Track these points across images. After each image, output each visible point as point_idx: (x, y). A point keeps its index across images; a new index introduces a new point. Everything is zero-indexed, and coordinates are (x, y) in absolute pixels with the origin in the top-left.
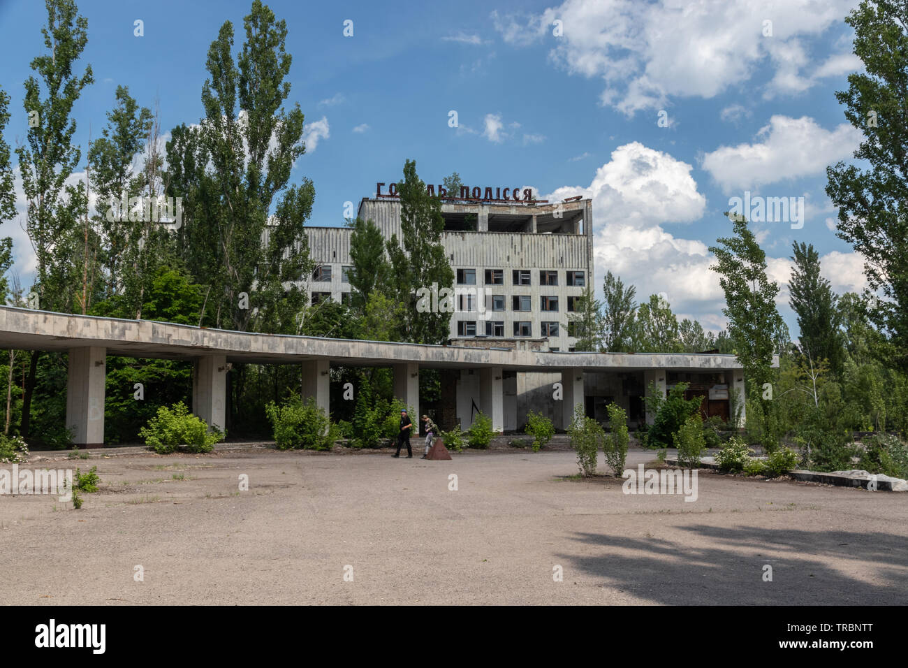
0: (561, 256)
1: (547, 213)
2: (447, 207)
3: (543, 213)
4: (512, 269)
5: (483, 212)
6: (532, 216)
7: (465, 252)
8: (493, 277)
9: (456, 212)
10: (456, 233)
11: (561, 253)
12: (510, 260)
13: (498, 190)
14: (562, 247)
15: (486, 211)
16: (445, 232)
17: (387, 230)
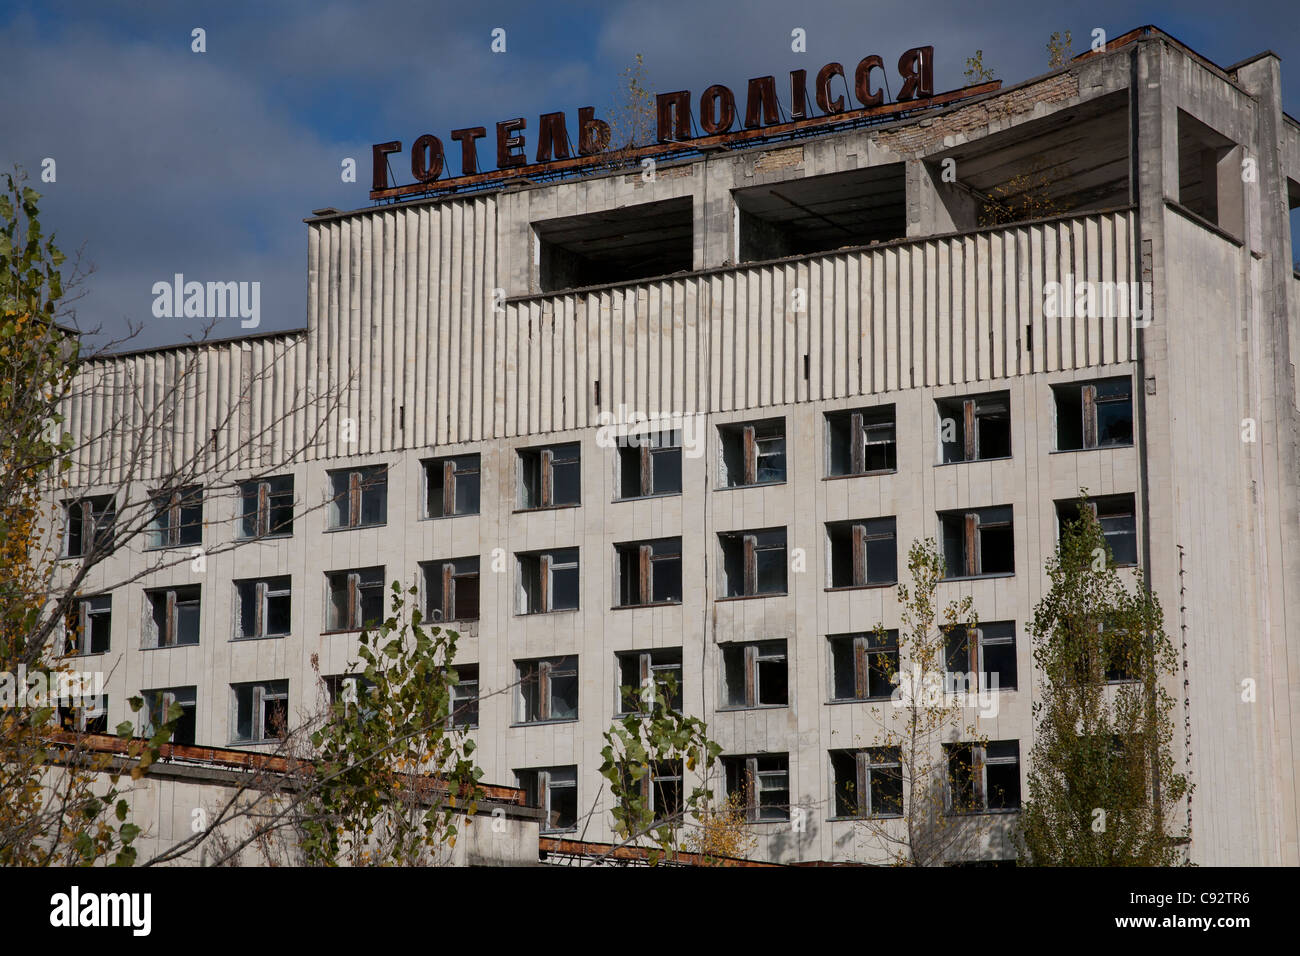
1: (964, 137)
3: (949, 141)
4: (822, 407)
5: (711, 186)
6: (904, 164)
7: (644, 364)
8: (753, 453)
10: (610, 291)
12: (815, 374)
13: (799, 80)
15: (719, 183)
16: (572, 295)
17: (378, 322)
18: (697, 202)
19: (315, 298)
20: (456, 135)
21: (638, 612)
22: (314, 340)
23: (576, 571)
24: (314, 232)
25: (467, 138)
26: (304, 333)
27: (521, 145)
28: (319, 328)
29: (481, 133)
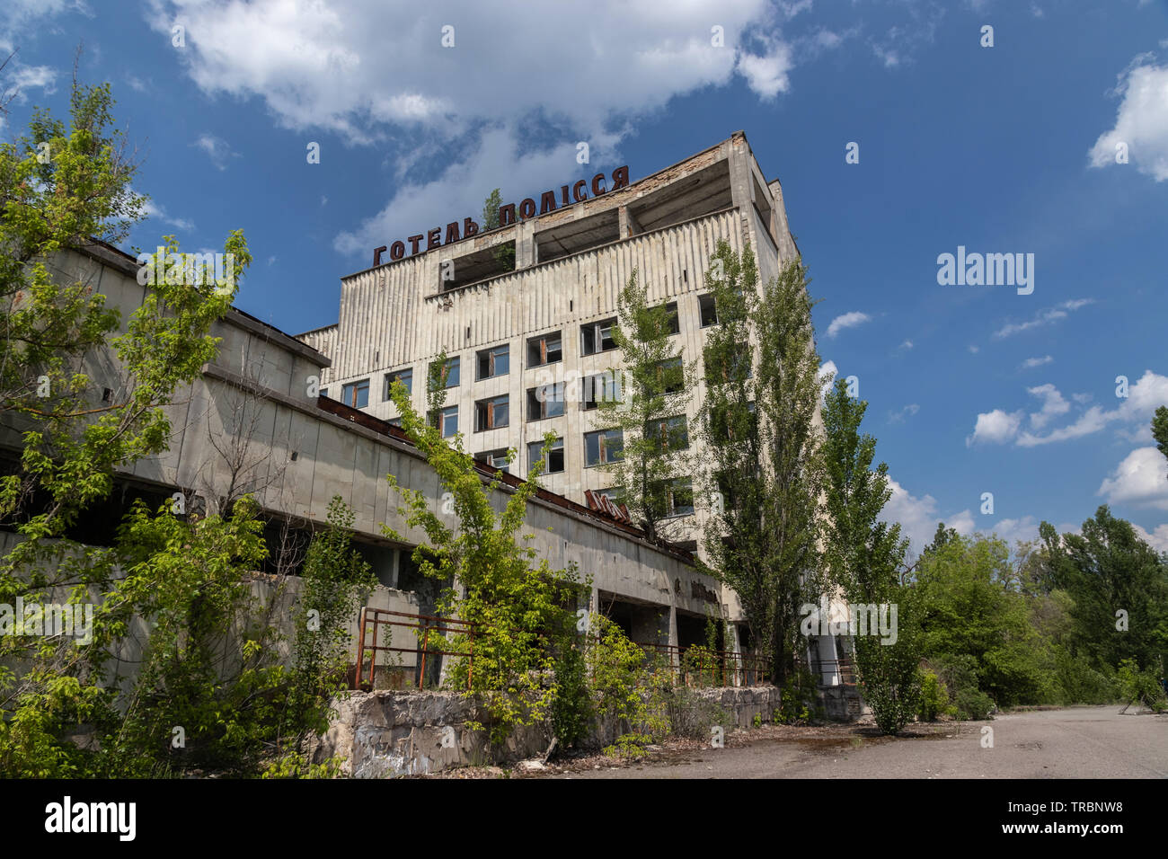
0: (684, 268)
1: (647, 192)
2: (464, 247)
3: (640, 195)
4: (579, 323)
5: (524, 234)
6: (617, 209)
7: (491, 316)
8: (545, 350)
9: (477, 250)
10: (475, 286)
11: (683, 262)
12: (576, 308)
13: (565, 189)
14: (685, 248)
15: (528, 231)
16: (458, 291)
17: (370, 316)
18: (518, 242)
19: (343, 311)
20: (410, 240)
21: (487, 432)
22: (342, 328)
23: (457, 416)
24: (344, 284)
25: (415, 240)
26: (336, 326)
27: (439, 238)
28: (344, 325)
29: (421, 237)
